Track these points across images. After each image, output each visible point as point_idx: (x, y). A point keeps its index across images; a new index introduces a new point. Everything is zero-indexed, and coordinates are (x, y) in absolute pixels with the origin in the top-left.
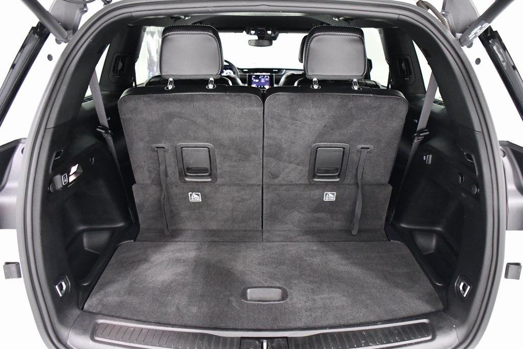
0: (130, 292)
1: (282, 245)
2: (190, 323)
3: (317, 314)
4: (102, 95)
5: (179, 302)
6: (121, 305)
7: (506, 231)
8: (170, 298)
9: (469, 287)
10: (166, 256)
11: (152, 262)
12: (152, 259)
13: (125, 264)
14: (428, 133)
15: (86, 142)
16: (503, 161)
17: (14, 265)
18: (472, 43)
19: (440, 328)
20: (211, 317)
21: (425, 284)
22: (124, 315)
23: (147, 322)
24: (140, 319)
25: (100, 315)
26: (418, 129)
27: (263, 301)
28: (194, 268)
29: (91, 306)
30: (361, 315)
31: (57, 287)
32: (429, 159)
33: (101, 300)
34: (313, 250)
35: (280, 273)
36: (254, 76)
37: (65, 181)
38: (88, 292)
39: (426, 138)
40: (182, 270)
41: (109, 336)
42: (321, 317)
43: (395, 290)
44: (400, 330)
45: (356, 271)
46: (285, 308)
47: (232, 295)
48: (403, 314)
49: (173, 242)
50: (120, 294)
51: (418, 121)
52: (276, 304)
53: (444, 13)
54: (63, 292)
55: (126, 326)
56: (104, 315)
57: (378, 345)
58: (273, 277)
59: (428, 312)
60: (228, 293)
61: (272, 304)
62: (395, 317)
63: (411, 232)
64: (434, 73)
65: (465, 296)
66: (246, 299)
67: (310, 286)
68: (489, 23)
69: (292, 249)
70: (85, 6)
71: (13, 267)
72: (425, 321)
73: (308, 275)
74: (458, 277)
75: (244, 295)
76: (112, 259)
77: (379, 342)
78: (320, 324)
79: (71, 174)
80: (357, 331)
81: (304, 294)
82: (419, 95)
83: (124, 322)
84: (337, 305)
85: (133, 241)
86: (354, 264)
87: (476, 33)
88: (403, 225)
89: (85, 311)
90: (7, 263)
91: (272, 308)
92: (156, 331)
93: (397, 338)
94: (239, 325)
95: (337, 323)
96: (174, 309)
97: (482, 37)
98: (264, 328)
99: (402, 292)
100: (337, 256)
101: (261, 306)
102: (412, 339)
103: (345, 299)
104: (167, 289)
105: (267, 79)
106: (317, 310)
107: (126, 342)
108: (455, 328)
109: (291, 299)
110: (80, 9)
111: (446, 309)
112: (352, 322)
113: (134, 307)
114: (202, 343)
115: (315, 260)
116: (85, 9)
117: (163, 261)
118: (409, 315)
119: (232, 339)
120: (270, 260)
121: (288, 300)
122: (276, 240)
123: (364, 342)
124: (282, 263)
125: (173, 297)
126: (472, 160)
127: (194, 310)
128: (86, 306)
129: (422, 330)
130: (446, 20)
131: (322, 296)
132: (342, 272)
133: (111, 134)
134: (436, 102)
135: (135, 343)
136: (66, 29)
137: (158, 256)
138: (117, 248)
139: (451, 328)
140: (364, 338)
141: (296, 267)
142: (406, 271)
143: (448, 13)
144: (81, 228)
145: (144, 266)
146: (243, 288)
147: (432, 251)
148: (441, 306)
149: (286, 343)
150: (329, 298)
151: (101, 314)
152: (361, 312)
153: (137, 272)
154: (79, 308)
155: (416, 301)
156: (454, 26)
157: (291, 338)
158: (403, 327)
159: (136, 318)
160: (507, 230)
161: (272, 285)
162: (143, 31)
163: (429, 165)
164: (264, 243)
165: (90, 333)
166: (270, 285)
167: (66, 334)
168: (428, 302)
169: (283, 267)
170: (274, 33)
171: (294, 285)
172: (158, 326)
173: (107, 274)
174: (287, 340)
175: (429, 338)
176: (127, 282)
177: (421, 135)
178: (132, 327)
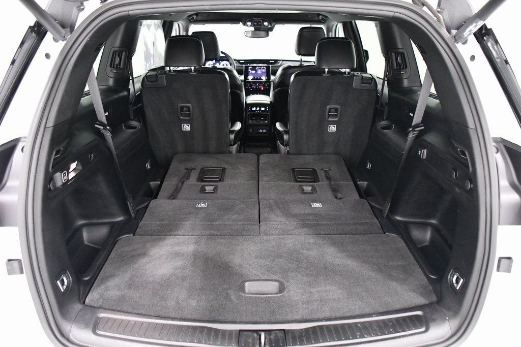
0: (130, 286)
1: (280, 238)
2: (189, 316)
3: (313, 307)
4: (100, 89)
5: (179, 296)
6: (122, 299)
7: (498, 226)
8: (170, 292)
9: (462, 280)
10: (165, 249)
11: (151, 256)
12: (152, 253)
13: (125, 259)
14: (423, 128)
15: (85, 138)
16: (496, 158)
17: (17, 261)
18: (467, 40)
19: (434, 320)
20: (210, 310)
21: (420, 277)
22: (125, 309)
23: (147, 315)
24: (140, 312)
25: (101, 310)
26: (413, 124)
27: (260, 294)
28: (193, 262)
29: (92, 300)
30: (357, 307)
31: (58, 282)
32: (424, 153)
33: (102, 295)
34: (309, 243)
35: (277, 266)
36: (251, 67)
37: (65, 178)
38: (89, 286)
39: (421, 133)
40: (180, 264)
41: (110, 329)
42: (318, 309)
43: (390, 283)
44: (394, 322)
45: (352, 264)
46: (282, 301)
47: (230, 288)
48: (398, 306)
49: (172, 235)
50: (120, 288)
51: (414, 115)
52: (274, 297)
53: (439, 10)
54: (65, 287)
55: (127, 320)
56: (105, 309)
57: (373, 336)
58: (270, 270)
59: (421, 304)
60: (226, 286)
61: (270, 297)
62: (389, 309)
63: (406, 224)
64: (430, 68)
65: (458, 288)
66: (244, 292)
67: (306, 279)
68: (484, 20)
69: (289, 242)
70: (82, 4)
71: (16, 264)
72: (419, 313)
73: (305, 268)
74: (452, 270)
75: (242, 288)
76: (112, 253)
77: (374, 334)
78: (316, 317)
79: (70, 171)
80: (352, 323)
81: (300, 287)
82: (415, 88)
83: (125, 316)
84: (333, 297)
85: (132, 235)
86: (350, 256)
87: (471, 30)
88: (398, 218)
89: (87, 305)
90: (10, 260)
91: (269, 302)
92: (157, 324)
93: (391, 330)
94: (238, 318)
95: (334, 315)
96: (174, 303)
97: (477, 34)
98: (262, 321)
99: (397, 285)
100: (334, 249)
101: (259, 299)
102: (406, 331)
103: (340, 291)
104: (167, 283)
105: (264, 71)
106: (314, 303)
107: (127, 335)
108: (448, 320)
109: (289, 291)
110: (77, 7)
111: (440, 301)
112: (347, 315)
113: (135, 302)
114: (202, 336)
115: (312, 253)
116: (82, 7)
117: (162, 255)
118: (403, 307)
119: (231, 332)
120: (268, 253)
121: (285, 292)
122: (273, 233)
123: (359, 334)
124: (279, 256)
125: (173, 291)
126: (466, 157)
127: (194, 303)
128: (87, 301)
129: (416, 322)
130: (441, 17)
131: (319, 289)
132: (338, 265)
133: (109, 130)
134: (431, 95)
135: (136, 336)
136: (63, 26)
137: (157, 250)
138: (117, 242)
139: (444, 320)
140: (359, 330)
141: (293, 260)
142: (400, 263)
143: (443, 10)
144: (81, 222)
145: (143, 261)
146: (241, 280)
147: (427, 244)
148: (434, 298)
149: (284, 335)
150: (325, 291)
151: (102, 308)
152: (356, 305)
153: (136, 266)
154: (80, 302)
155: (410, 293)
156: (449, 23)
157: (288, 330)
158: (397, 319)
159: (137, 312)
160: (499, 224)
161: (269, 278)
162: (139, 24)
163: (424, 159)
164: (262, 236)
165: (92, 326)
166: (268, 278)
167: (68, 328)
168: (422, 294)
169: (280, 260)
170: (271, 25)
171: (290, 278)
172: (158, 319)
173: (107, 268)
174: (285, 332)
175: (423, 329)
176: (127, 276)
177: (416, 129)
178: (133, 321)
